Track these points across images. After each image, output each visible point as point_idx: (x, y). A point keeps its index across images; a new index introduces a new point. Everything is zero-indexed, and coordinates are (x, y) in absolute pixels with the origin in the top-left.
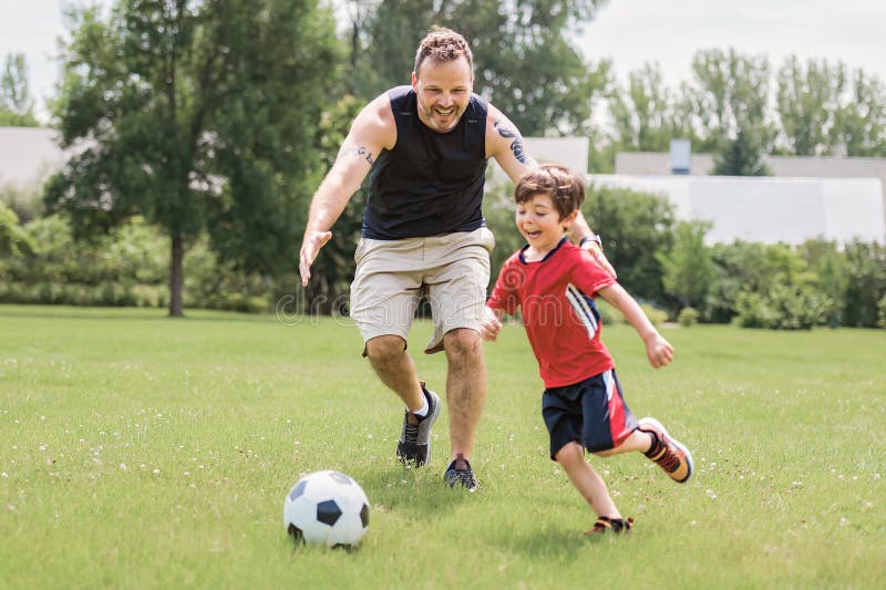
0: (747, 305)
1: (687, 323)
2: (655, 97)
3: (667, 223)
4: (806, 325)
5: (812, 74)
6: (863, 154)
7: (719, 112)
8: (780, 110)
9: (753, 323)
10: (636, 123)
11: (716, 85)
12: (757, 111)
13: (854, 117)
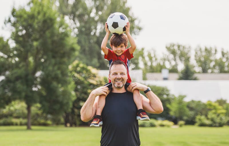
0: (200, 120)
1: (181, 126)
2: (155, 56)
3: (167, 95)
4: (221, 125)
5: (206, 50)
6: (225, 72)
7: (175, 60)
8: (196, 60)
9: (202, 125)
10: (149, 64)
11: (174, 53)
12: (187, 60)
13: (222, 62)
